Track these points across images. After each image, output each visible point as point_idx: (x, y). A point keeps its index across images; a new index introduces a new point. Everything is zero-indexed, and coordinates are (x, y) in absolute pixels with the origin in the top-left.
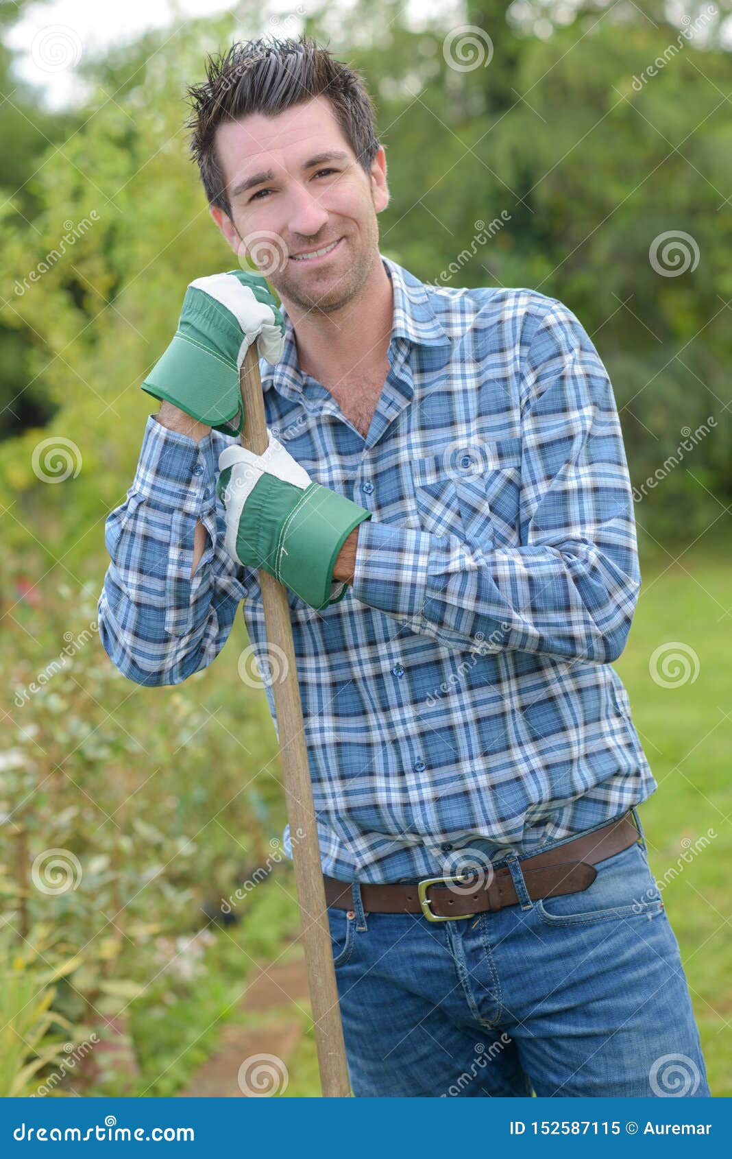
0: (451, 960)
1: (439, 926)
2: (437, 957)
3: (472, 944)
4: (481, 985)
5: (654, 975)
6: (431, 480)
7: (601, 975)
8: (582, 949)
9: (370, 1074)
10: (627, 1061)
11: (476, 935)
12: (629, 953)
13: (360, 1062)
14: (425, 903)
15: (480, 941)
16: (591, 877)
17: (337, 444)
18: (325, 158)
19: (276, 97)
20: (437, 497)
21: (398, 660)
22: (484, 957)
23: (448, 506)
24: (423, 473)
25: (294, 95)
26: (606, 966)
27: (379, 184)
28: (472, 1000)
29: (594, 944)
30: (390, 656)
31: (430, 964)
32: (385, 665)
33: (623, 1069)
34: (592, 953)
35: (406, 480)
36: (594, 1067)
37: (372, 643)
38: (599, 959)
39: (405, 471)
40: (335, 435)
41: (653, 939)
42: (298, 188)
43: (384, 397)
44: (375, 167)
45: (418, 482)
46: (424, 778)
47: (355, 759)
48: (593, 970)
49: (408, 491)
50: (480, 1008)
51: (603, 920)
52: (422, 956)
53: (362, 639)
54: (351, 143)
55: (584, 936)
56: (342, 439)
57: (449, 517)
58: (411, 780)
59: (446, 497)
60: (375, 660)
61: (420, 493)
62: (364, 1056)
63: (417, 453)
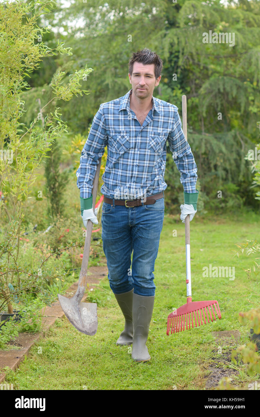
0: (128, 214)
1: (128, 208)
2: (126, 213)
3: (133, 212)
4: (132, 219)
5: (159, 222)
6: (153, 136)
7: (152, 220)
8: (150, 214)
9: (106, 234)
10: (150, 235)
11: (133, 210)
12: (157, 217)
13: (105, 231)
14: (126, 204)
15: (134, 212)
16: (155, 202)
17: (135, 124)
18: (149, 75)
19: (146, 62)
20: (153, 139)
21: (137, 164)
22: (134, 214)
23: (155, 141)
24: (151, 134)
25: (149, 63)
26: (153, 218)
27: (158, 81)
28: (130, 221)
29: (152, 214)
30: (136, 163)
31: (124, 215)
32: (135, 164)
33: (148, 236)
34: (151, 216)
35: (148, 134)
36: (144, 234)
37: (134, 159)
38: (152, 217)
39: (148, 133)
40: (135, 122)
41: (161, 216)
42: (143, 77)
43: (147, 118)
44: (158, 79)
45: (150, 135)
46: (134, 184)
47: (124, 179)
48: (150, 219)
49: (148, 136)
50: (131, 223)
51: (154, 211)
52: (123, 213)
53: (132, 158)
54: (155, 73)
55: (151, 212)
56: (136, 123)
57: (154, 143)
58: (132, 184)
59: (155, 140)
60: (133, 162)
61: (150, 137)
62: (106, 230)
63: (151, 130)
